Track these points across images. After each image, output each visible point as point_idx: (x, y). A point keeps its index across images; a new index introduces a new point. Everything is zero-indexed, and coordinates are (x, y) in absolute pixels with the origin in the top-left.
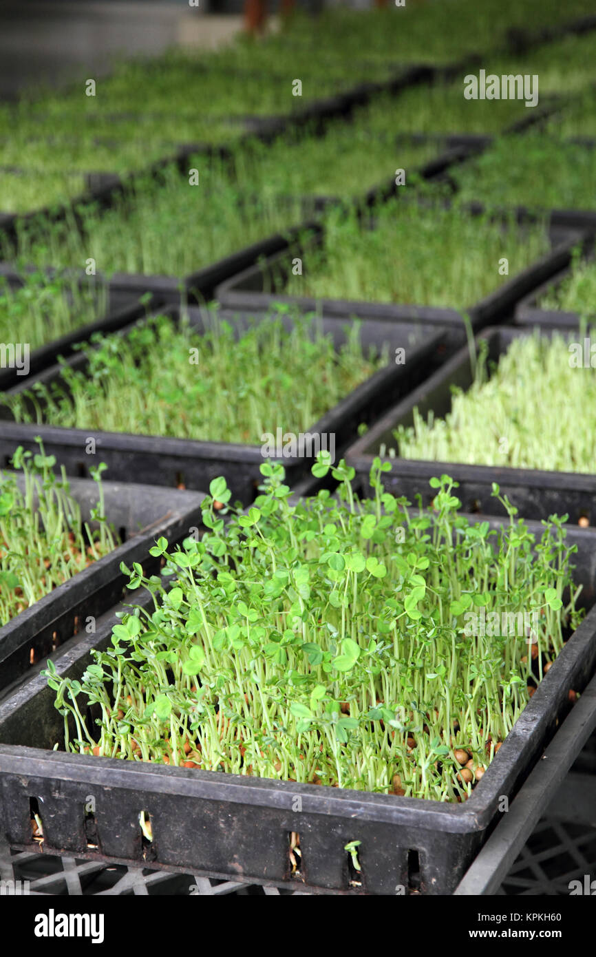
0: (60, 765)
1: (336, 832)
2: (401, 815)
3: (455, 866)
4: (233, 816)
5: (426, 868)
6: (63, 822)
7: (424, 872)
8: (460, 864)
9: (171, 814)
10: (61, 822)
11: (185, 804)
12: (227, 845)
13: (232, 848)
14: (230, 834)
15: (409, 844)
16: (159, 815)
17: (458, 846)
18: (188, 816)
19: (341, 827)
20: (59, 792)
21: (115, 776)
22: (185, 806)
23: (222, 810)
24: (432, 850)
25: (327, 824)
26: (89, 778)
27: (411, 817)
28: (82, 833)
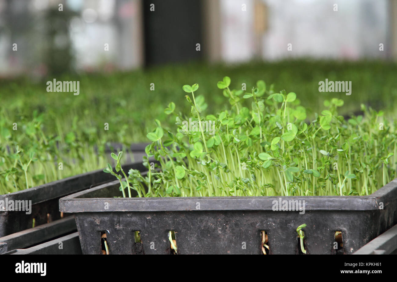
0: (120, 202)
1: (291, 226)
2: (330, 203)
3: (365, 238)
4: (226, 224)
5: (347, 242)
6: (122, 245)
7: (345, 245)
8: (368, 237)
9: (188, 230)
10: (120, 245)
11: (197, 221)
12: (223, 245)
13: (226, 247)
14: (225, 237)
15: (336, 227)
16: (181, 231)
17: (366, 225)
18: (199, 229)
19: (293, 222)
20: (119, 225)
21: (154, 204)
22: (197, 223)
23: (220, 222)
24: (350, 229)
25: (284, 221)
26: (138, 208)
27: (337, 204)
28: (134, 251)
